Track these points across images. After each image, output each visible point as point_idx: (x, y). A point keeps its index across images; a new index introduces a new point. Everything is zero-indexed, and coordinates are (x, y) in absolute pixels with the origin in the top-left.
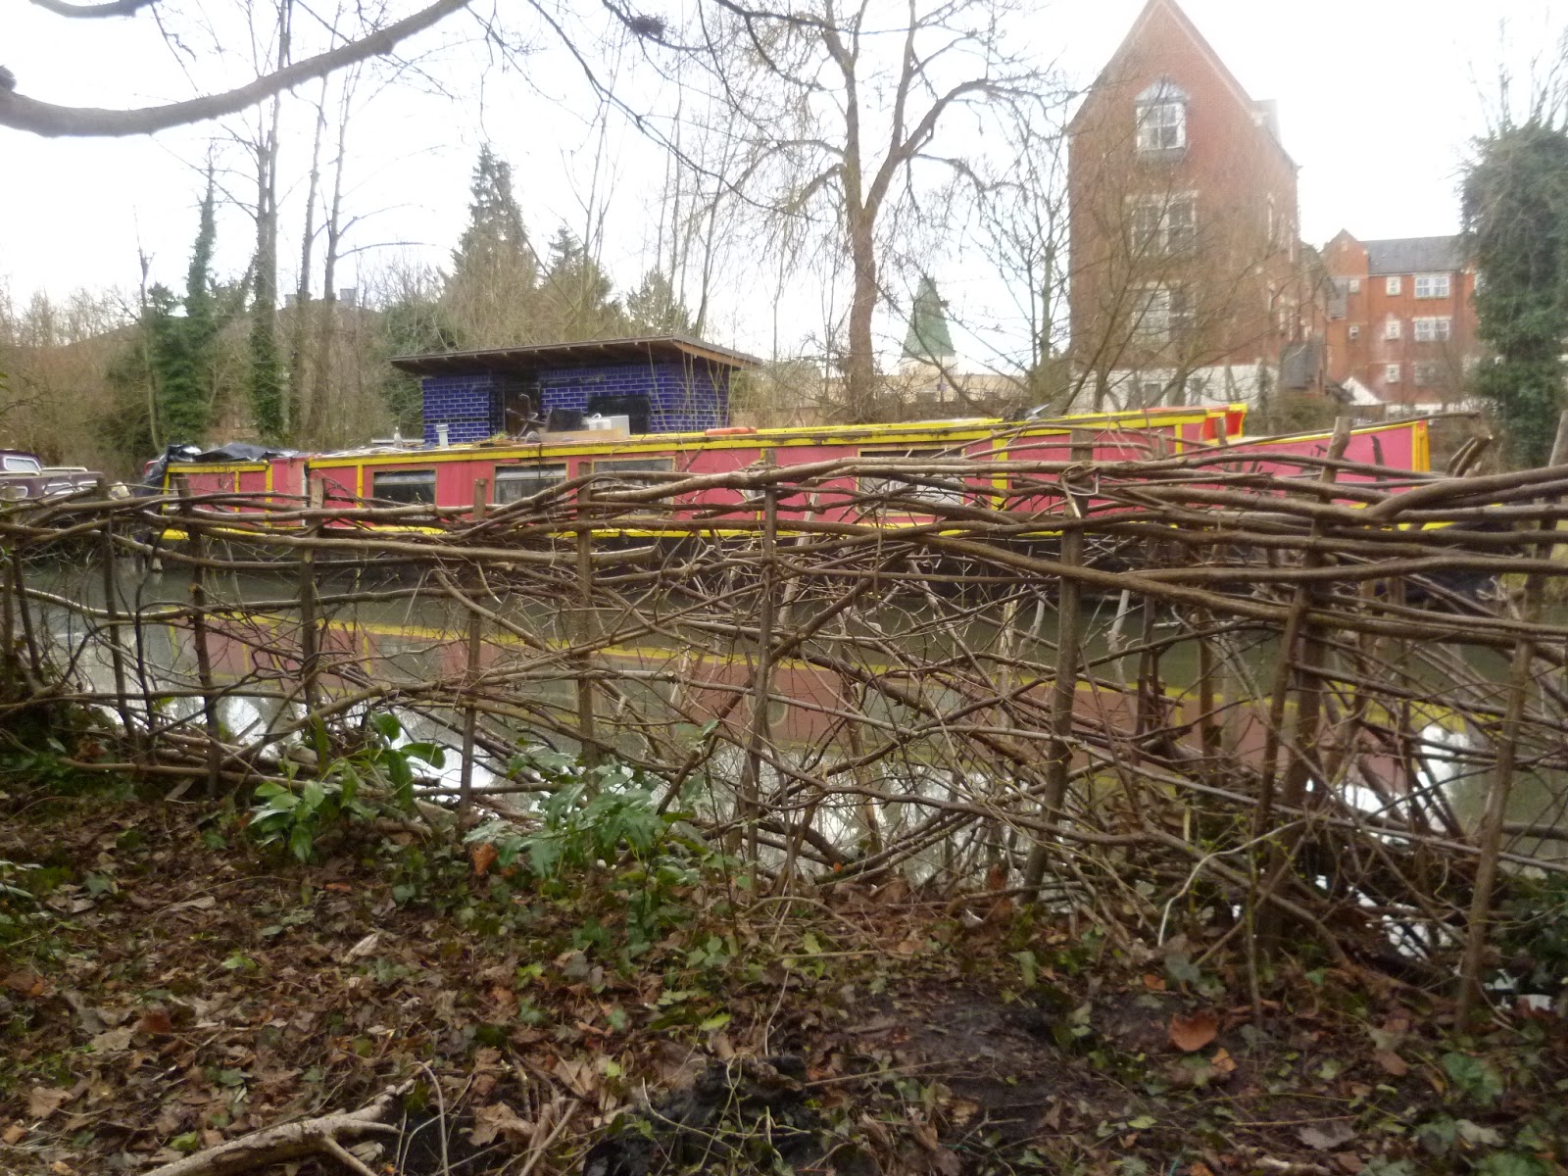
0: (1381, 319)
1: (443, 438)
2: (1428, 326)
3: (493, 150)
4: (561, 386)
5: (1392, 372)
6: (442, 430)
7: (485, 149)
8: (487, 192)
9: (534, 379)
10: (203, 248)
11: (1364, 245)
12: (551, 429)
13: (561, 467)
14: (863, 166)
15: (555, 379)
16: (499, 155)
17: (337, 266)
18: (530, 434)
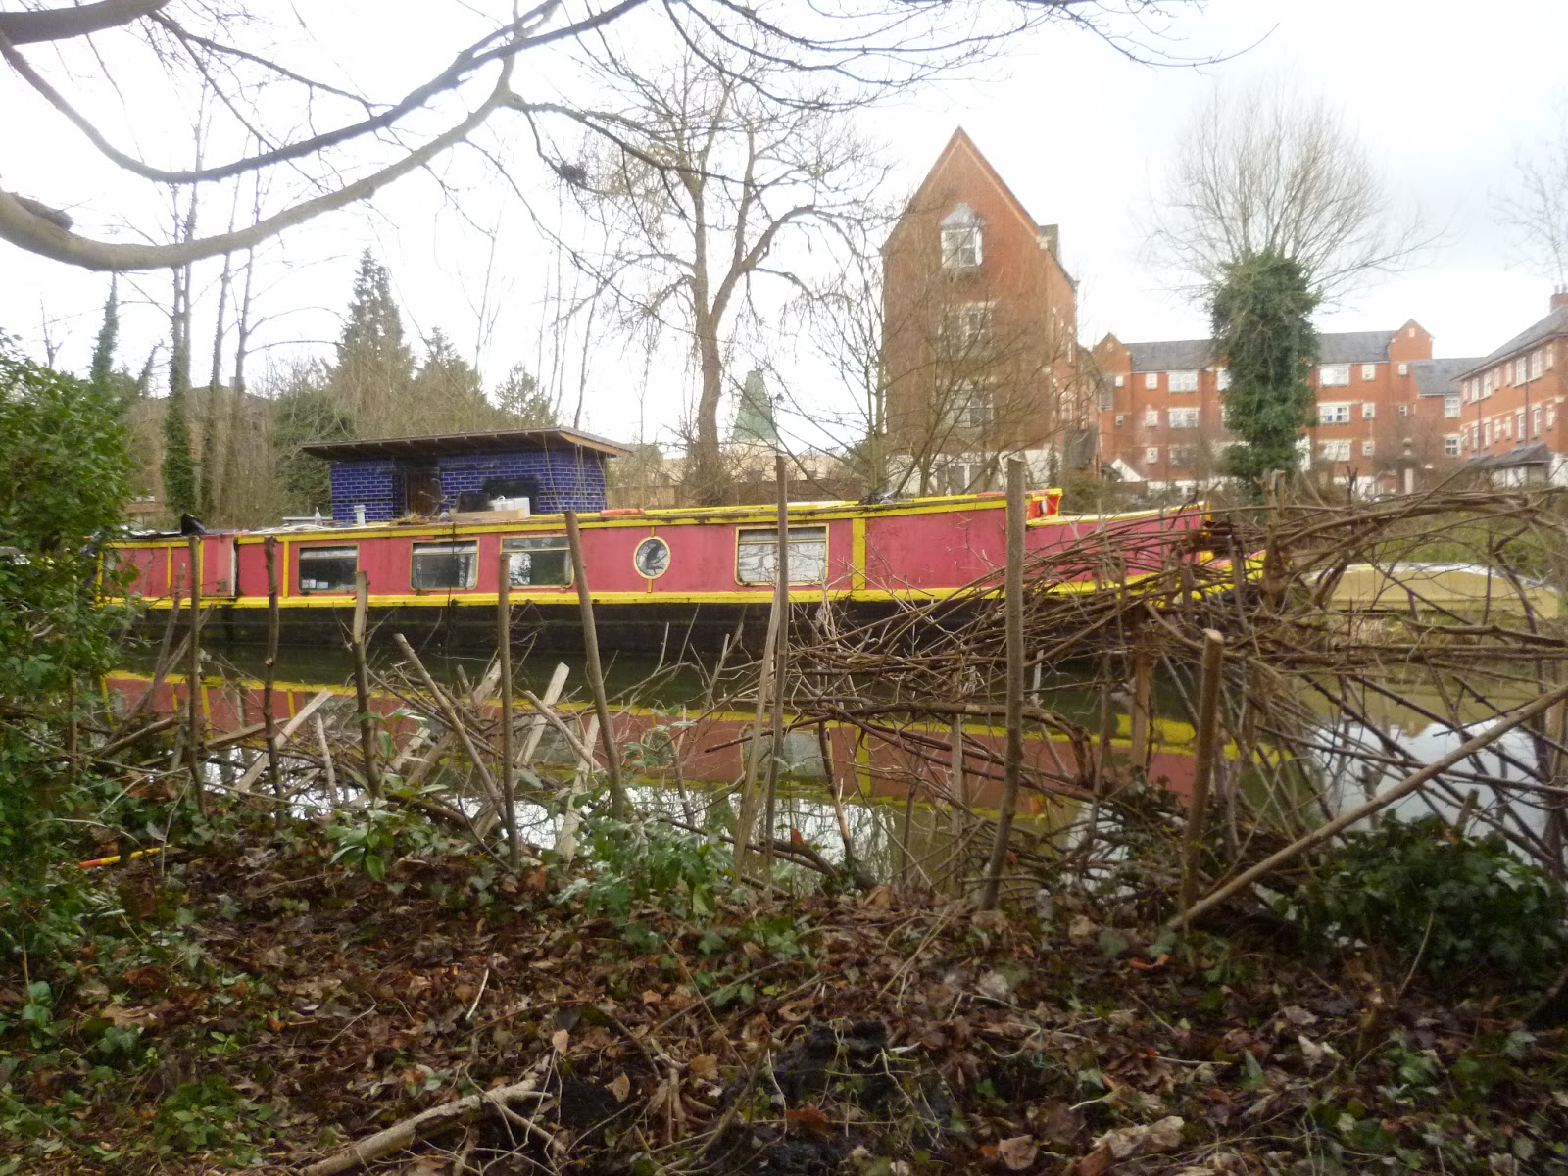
0: (1143, 408)
1: (361, 517)
2: (1181, 416)
3: (374, 256)
4: (460, 470)
5: (1151, 455)
6: (360, 512)
7: (367, 253)
8: (369, 293)
9: (434, 464)
10: (106, 341)
11: (1127, 347)
12: (460, 510)
13: (473, 543)
14: (709, 276)
15: (453, 464)
16: (380, 259)
17: (246, 361)
18: (443, 514)
